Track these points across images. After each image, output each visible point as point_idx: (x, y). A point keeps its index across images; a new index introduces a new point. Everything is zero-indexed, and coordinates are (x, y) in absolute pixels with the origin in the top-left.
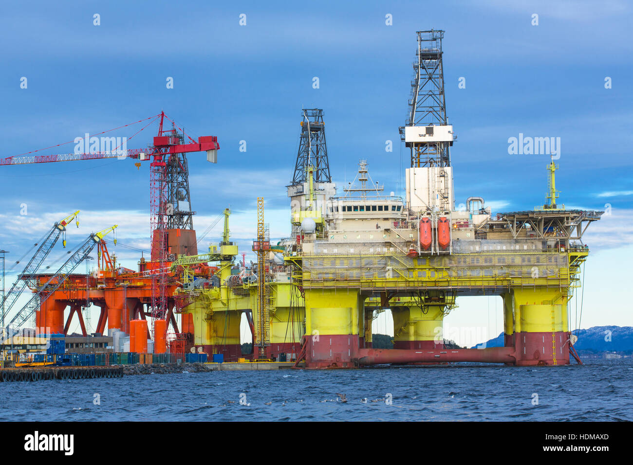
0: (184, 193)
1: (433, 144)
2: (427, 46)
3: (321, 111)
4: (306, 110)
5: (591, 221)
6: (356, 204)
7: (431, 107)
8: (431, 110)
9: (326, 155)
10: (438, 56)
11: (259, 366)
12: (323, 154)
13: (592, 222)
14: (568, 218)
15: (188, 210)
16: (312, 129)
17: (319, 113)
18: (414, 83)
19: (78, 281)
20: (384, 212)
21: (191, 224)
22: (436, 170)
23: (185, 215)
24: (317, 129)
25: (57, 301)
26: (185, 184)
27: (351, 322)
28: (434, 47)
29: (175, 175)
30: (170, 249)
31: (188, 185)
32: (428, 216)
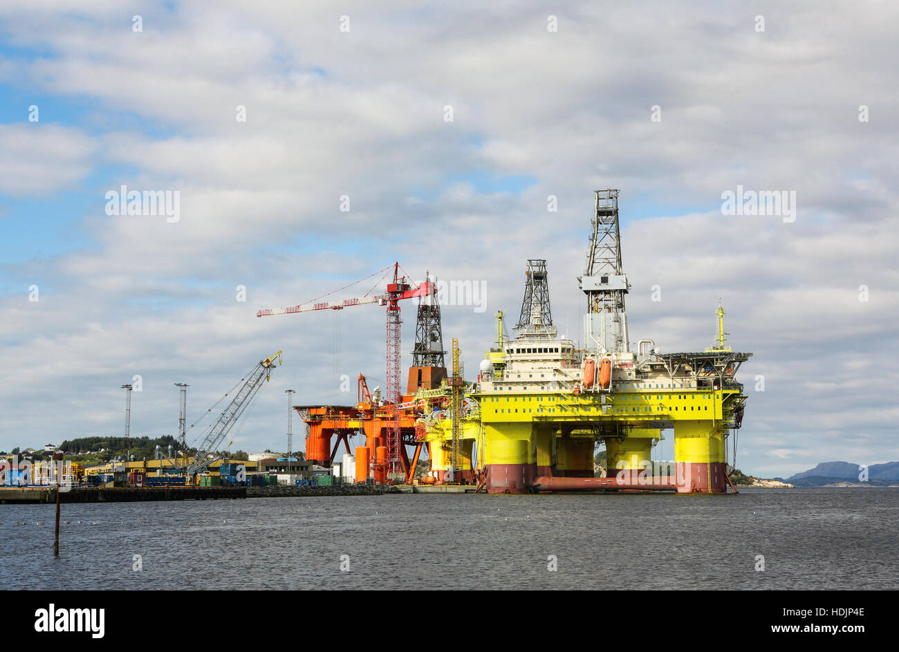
0: (437, 335)
1: (607, 292)
2: (603, 204)
3: (544, 261)
4: (530, 261)
5: (740, 362)
6: (521, 347)
7: (606, 259)
8: (607, 261)
9: (548, 301)
10: (613, 213)
11: (448, 489)
12: (546, 300)
13: (743, 363)
14: (717, 360)
15: (440, 350)
16: (536, 277)
17: (543, 263)
18: (591, 237)
19: (341, 412)
20: (554, 353)
21: (443, 362)
22: (612, 315)
23: (438, 354)
24: (540, 278)
25: (324, 431)
26: (438, 326)
27: (526, 453)
28: (610, 204)
29: (428, 320)
30: (423, 384)
31: (440, 328)
32: (592, 358)
